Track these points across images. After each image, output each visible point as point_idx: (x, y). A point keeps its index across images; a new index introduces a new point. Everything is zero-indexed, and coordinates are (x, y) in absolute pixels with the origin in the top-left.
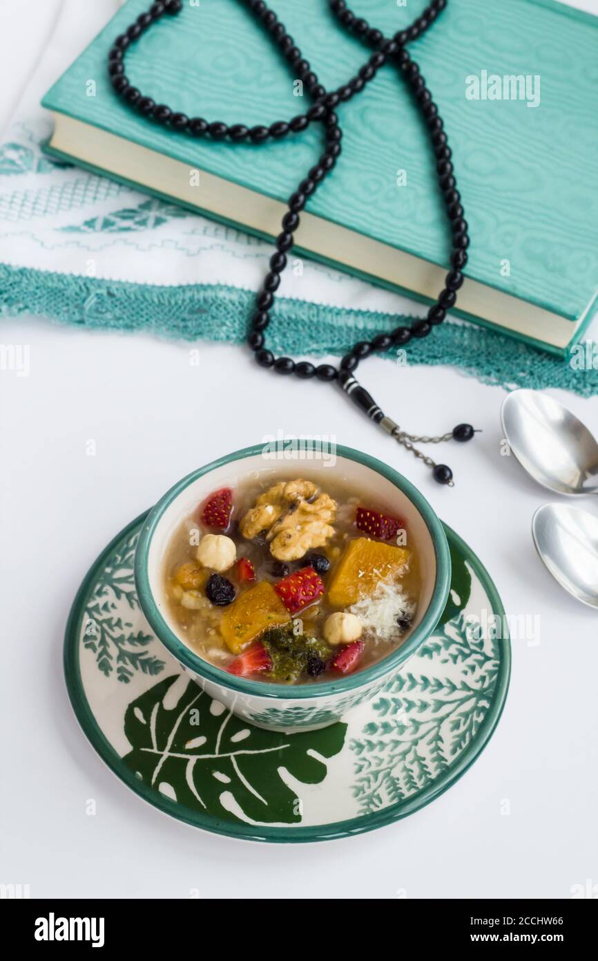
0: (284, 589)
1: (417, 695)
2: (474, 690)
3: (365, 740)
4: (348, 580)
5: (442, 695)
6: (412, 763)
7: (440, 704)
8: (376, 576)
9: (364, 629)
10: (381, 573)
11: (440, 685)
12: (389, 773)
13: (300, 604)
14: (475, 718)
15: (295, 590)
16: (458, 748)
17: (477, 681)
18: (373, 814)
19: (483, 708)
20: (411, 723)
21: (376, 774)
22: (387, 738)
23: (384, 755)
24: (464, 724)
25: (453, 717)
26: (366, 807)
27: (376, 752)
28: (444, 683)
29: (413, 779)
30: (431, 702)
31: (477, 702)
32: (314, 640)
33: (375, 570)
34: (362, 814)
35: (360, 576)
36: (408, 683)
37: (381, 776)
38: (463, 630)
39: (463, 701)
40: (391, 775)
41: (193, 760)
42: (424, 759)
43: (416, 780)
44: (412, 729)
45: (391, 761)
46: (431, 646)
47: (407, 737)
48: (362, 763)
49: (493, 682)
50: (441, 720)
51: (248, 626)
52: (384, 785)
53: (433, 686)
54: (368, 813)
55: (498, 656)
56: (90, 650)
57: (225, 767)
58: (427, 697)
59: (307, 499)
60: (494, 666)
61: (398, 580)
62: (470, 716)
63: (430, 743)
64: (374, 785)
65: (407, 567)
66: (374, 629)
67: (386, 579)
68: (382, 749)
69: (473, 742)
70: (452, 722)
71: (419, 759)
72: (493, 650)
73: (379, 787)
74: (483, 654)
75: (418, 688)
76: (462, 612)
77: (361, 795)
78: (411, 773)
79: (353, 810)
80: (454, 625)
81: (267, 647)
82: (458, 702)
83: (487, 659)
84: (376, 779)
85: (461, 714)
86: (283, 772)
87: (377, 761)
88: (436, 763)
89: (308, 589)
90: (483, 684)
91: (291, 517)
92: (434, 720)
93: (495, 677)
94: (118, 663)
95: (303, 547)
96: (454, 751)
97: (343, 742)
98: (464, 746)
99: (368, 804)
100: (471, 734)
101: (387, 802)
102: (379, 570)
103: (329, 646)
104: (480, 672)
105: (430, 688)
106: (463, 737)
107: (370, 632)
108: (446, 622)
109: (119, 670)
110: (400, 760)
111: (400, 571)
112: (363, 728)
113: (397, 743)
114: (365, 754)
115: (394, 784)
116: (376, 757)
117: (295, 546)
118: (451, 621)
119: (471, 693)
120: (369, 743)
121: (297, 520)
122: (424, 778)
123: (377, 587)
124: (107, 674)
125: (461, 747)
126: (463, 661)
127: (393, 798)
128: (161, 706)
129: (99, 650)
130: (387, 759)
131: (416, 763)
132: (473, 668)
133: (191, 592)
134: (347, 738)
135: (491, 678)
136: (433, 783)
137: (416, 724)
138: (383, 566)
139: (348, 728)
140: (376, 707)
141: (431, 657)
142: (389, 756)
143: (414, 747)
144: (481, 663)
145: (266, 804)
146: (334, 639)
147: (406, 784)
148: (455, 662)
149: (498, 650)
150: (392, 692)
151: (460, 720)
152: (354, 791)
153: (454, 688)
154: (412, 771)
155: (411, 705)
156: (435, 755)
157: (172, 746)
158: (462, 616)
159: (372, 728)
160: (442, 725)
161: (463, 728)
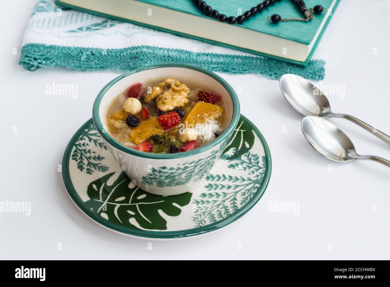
0: (162, 119)
1: (226, 183)
2: (253, 180)
3: (200, 200)
4: (192, 117)
5: (237, 183)
6: (222, 208)
7: (237, 186)
8: (206, 116)
9: (198, 137)
10: (208, 115)
11: (237, 179)
12: (210, 213)
13: (169, 125)
14: (253, 191)
15: (167, 119)
16: (244, 202)
17: (255, 177)
18: (202, 227)
19: (257, 187)
20: (223, 194)
21: (204, 213)
22: (210, 199)
23: (209, 206)
24: (247, 193)
25: (243, 191)
26: (198, 225)
27: (205, 205)
28: (239, 178)
29: (222, 214)
30: (233, 186)
31: (254, 185)
32: (174, 140)
33: (205, 114)
34: (196, 227)
35: (198, 116)
36: (222, 178)
37: (206, 214)
38: (250, 157)
39: (247, 185)
40: (211, 213)
41: (118, 206)
42: (228, 207)
43: (223, 215)
44: (223, 196)
45: (212, 208)
46: (234, 164)
47: (221, 199)
48: (198, 209)
49: (262, 177)
50: (237, 192)
51: (144, 133)
52: (208, 217)
53: (234, 180)
54: (199, 227)
55: (265, 167)
56: (74, 161)
57: (133, 209)
58: (231, 183)
59: (175, 85)
60: (263, 171)
61: (216, 119)
62: (251, 190)
63: (231, 201)
64: (203, 217)
65: (221, 114)
66: (203, 137)
67: (210, 118)
68: (208, 204)
69: (251, 200)
70: (242, 193)
71: (225, 207)
72: (263, 165)
73: (205, 217)
74: (259, 167)
75: (227, 180)
76: (250, 150)
77: (196, 220)
78: (221, 212)
79: (192, 225)
80: (246, 156)
81: (152, 142)
82: (246, 185)
83: (260, 168)
84: (204, 214)
85: (246, 190)
86: (160, 212)
87: (205, 208)
88: (233, 208)
89: (173, 119)
90: (257, 178)
91: (167, 92)
92: (233, 193)
93: (263, 175)
94: (87, 166)
95: (172, 105)
96: (242, 204)
97: (190, 200)
98: (247, 201)
99: (199, 224)
100: (250, 197)
101: (208, 222)
102: (207, 114)
103: (181, 142)
104: (256, 173)
105: (233, 180)
106: (247, 198)
107: (201, 138)
108: (242, 155)
109: (87, 169)
110: (216, 208)
111: (217, 115)
112: (200, 195)
113: (215, 201)
114: (200, 205)
115: (212, 216)
116: (205, 207)
117: (169, 105)
118: (244, 154)
119: (252, 181)
120: (202, 201)
121: (170, 94)
122: (227, 213)
123: (206, 121)
124: (81, 170)
125: (245, 202)
126: (249, 169)
127: (211, 221)
128: (106, 184)
129: (79, 161)
130: (210, 207)
131: (224, 208)
132: (253, 172)
133: (119, 121)
134: (192, 199)
135: (261, 176)
136: (231, 216)
137: (225, 194)
138: (209, 113)
139: (193, 195)
140: (206, 187)
141: (234, 168)
142: (211, 206)
143: (223, 203)
144: (257, 170)
145: (151, 223)
146: (184, 140)
147: (218, 216)
148: (245, 170)
149: (265, 165)
150: (215, 181)
151: (246, 192)
152: (193, 219)
153: (244, 180)
154: (221, 211)
155: (223, 187)
156: (233, 205)
157: (109, 200)
158: (250, 152)
159: (204, 195)
160: (237, 194)
161: (246, 195)
